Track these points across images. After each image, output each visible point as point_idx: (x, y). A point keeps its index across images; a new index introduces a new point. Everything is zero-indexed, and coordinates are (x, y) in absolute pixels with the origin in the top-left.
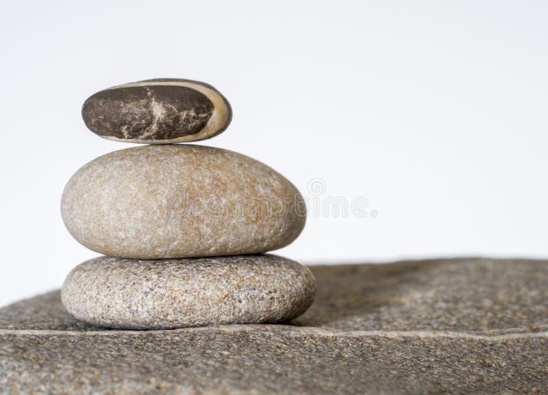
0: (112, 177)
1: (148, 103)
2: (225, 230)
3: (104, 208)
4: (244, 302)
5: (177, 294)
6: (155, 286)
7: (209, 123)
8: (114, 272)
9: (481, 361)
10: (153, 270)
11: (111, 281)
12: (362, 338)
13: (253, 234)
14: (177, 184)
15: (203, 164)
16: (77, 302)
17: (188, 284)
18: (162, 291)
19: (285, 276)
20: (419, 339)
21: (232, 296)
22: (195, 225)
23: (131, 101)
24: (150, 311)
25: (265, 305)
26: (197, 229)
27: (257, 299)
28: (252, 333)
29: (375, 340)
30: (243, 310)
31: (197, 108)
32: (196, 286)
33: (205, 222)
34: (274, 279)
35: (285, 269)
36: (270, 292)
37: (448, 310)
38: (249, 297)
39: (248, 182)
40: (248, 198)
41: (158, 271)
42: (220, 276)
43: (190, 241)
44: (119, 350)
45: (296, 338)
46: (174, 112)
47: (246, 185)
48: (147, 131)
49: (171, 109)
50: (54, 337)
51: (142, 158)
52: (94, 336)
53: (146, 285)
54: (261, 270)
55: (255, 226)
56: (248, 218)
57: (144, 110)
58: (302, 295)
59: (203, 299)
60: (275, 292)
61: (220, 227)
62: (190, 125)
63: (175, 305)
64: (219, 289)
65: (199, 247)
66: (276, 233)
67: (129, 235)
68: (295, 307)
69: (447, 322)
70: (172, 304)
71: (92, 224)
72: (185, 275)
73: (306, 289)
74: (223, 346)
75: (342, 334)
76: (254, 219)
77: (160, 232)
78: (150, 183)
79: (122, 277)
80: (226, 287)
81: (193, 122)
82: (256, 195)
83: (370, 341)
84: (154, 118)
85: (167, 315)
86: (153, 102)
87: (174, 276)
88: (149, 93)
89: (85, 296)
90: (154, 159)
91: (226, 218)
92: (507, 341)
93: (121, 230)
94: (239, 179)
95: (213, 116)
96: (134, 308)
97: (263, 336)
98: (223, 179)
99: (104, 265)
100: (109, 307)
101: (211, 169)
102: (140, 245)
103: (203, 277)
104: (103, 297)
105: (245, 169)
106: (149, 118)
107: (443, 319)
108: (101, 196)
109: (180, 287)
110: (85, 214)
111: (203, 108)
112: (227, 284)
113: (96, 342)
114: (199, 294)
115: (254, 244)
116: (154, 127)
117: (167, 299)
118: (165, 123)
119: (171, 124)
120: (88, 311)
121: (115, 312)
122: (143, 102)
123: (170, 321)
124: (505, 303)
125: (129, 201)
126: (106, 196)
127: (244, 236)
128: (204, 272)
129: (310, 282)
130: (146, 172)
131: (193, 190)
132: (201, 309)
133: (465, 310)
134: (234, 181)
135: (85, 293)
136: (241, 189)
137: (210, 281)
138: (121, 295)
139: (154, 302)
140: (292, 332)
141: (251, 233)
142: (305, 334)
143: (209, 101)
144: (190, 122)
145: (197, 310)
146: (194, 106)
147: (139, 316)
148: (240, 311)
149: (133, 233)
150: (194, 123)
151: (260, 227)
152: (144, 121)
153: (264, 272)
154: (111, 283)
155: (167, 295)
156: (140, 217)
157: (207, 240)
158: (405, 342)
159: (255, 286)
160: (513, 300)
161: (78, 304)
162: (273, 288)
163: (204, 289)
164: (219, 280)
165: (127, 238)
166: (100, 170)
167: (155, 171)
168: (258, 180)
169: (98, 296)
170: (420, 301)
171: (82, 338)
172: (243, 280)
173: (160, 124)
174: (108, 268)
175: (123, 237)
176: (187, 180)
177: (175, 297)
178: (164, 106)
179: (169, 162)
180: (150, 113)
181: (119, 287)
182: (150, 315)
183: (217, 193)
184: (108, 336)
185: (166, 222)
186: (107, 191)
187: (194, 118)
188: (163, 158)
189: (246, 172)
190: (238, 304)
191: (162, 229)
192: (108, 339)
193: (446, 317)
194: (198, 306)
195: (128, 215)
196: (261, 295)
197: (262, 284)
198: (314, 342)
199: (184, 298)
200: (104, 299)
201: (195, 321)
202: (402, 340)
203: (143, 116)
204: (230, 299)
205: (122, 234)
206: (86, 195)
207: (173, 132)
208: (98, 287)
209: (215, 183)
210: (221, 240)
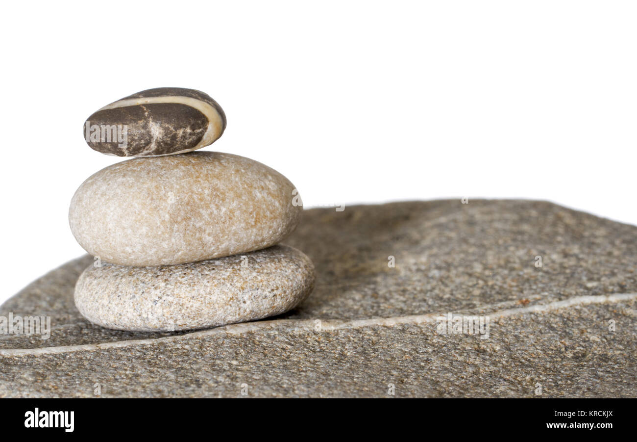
0: (116, 195)
1: (146, 124)
2: (226, 237)
3: (110, 226)
4: (248, 302)
5: (185, 301)
6: (164, 294)
7: (205, 137)
8: (124, 280)
9: (476, 346)
10: (159, 278)
11: (120, 289)
12: (362, 328)
13: (253, 237)
14: (178, 198)
15: (202, 175)
16: (90, 309)
17: (194, 290)
18: (170, 299)
19: (286, 272)
20: (416, 325)
21: (237, 298)
22: (198, 235)
23: (130, 122)
24: (160, 318)
25: (269, 302)
26: (200, 239)
27: (261, 298)
28: (258, 334)
29: (374, 330)
30: (248, 310)
31: (193, 125)
32: (202, 292)
33: (207, 232)
34: (276, 276)
35: (285, 264)
36: (273, 290)
37: (441, 280)
38: (252, 297)
39: (245, 188)
40: (246, 204)
41: (165, 278)
42: (224, 279)
43: (194, 250)
44: (133, 368)
45: (300, 336)
46: (171, 131)
47: (243, 192)
48: (147, 150)
49: (168, 128)
50: (71, 355)
51: (143, 173)
52: (108, 350)
53: (155, 294)
54: (263, 269)
55: (254, 230)
56: (247, 223)
57: (143, 131)
58: (303, 287)
59: (209, 303)
60: (277, 288)
61: (221, 235)
62: (187, 141)
63: (183, 311)
64: (224, 293)
65: (202, 254)
66: (274, 233)
67: (136, 250)
68: (297, 299)
69: (441, 295)
70: (181, 310)
71: (100, 240)
72: (191, 281)
73: (306, 281)
74: (231, 353)
75: (343, 326)
76: (253, 223)
77: (165, 245)
78: (152, 199)
79: (131, 285)
80: (230, 290)
81: (189, 138)
82: (253, 200)
83: (370, 332)
84: (152, 137)
85: (176, 320)
86: (151, 122)
87: (181, 283)
88: (146, 113)
89: (97, 304)
90: (155, 175)
91: (226, 225)
92: (500, 319)
93: (127, 246)
94: (237, 187)
95: (208, 130)
96: (145, 316)
97: (269, 336)
98: (221, 188)
99: (113, 272)
100: (120, 315)
101: (210, 179)
102: (146, 258)
103: (208, 282)
104: (114, 306)
105: (242, 175)
106: (148, 138)
107: (437, 291)
108: (106, 214)
109: (187, 294)
110: (93, 231)
111: (198, 124)
112: (231, 287)
113: (110, 359)
114: (205, 299)
115: (254, 245)
116: (153, 146)
117: (175, 306)
118: (163, 142)
119: (169, 142)
120: (101, 318)
121: (126, 319)
122: (141, 123)
123: (180, 326)
124: (495, 266)
125: (134, 218)
126: (112, 214)
127: (245, 240)
128: (208, 277)
129: (309, 273)
130: (148, 189)
131: (194, 202)
132: (208, 313)
133: (458, 278)
134: (232, 189)
135: (97, 301)
136: (239, 196)
137: (215, 286)
138: (132, 304)
139: (163, 309)
140: (296, 329)
141: (251, 236)
142: (308, 329)
143: (204, 116)
144: (186, 139)
145: (205, 314)
146: (190, 123)
147: (150, 323)
148: (245, 311)
149: (138, 248)
150: (191, 139)
151: (259, 230)
152: (143, 142)
153: (265, 271)
154: (121, 292)
155: (175, 302)
156: (145, 233)
157: (210, 247)
158: (403, 331)
159: (258, 285)
160: (502, 262)
161: (91, 311)
162: (275, 286)
163: (210, 294)
164: (223, 284)
165: (134, 252)
166: (104, 188)
167: (157, 187)
168: (255, 185)
169: (110, 305)
170: (414, 268)
171: (97, 354)
172: (246, 282)
173: (158, 143)
174: (117, 275)
175: (130, 251)
176: (187, 193)
177: (183, 304)
178: (161, 126)
179: (169, 176)
180: (149, 133)
181: (129, 296)
182: (160, 321)
183: (216, 203)
184: (122, 349)
185: (170, 236)
186: (112, 209)
187: (190, 134)
188: (163, 172)
189: (243, 179)
190: (242, 305)
191: (167, 242)
192: (122, 353)
193: (440, 289)
194: (205, 310)
195: (133, 231)
196: (264, 294)
197: (265, 283)
198: (317, 339)
199: (191, 304)
200: (116, 308)
201: (203, 324)
202: (401, 328)
203: (142, 137)
204: (235, 301)
205: (128, 249)
206: (92, 213)
207: (172, 148)
208: (109, 296)
209: (214, 193)
210: (223, 246)
